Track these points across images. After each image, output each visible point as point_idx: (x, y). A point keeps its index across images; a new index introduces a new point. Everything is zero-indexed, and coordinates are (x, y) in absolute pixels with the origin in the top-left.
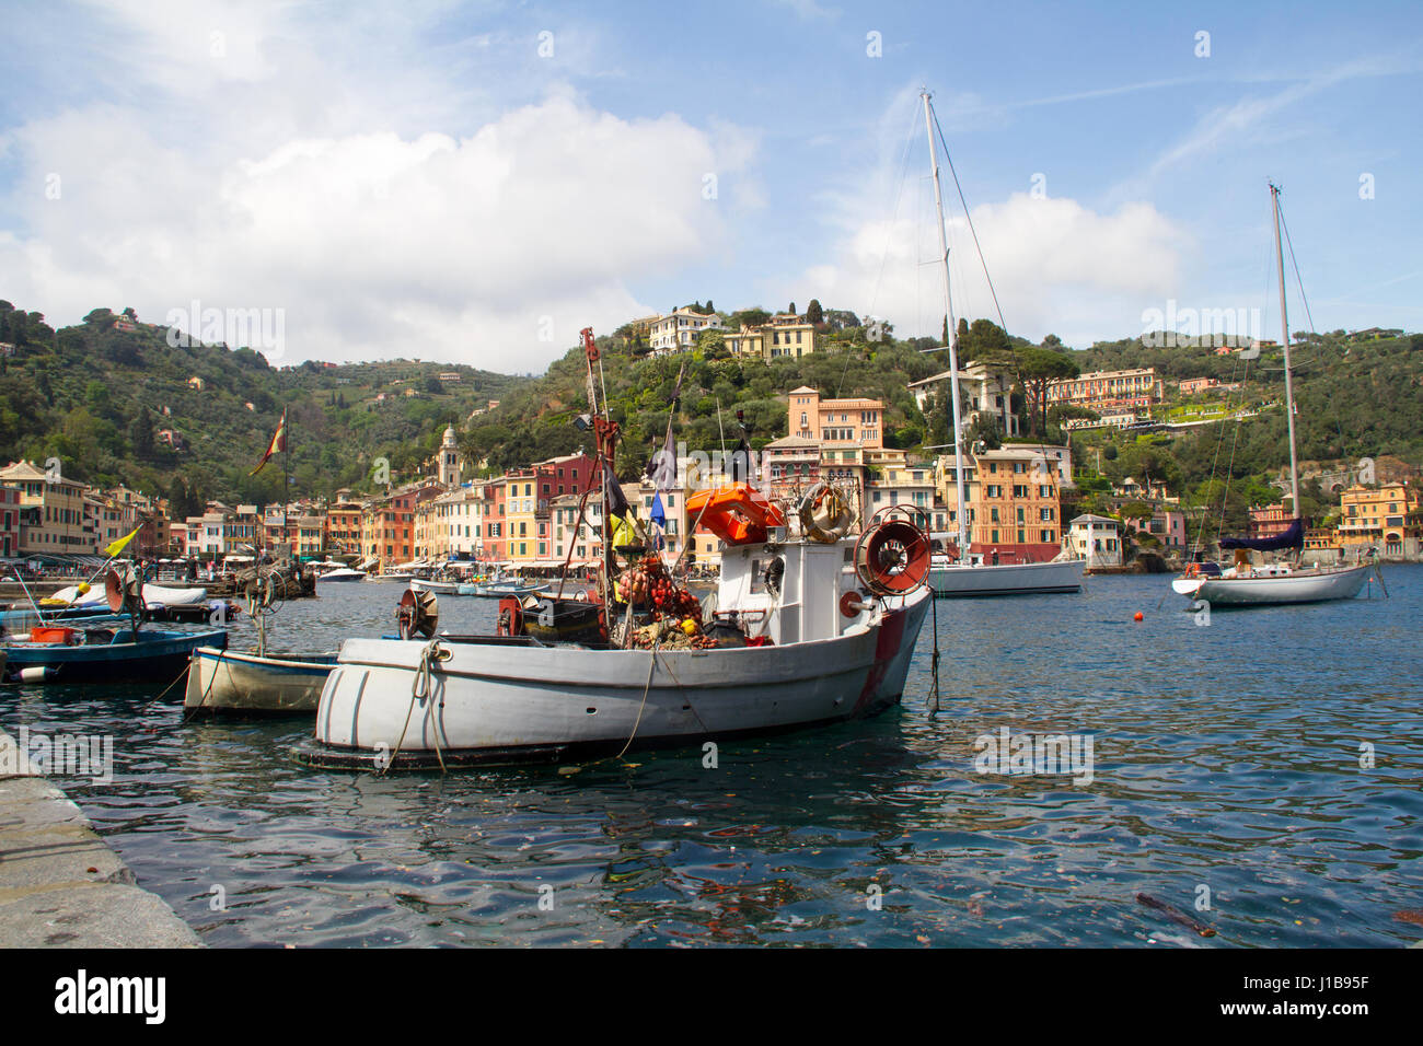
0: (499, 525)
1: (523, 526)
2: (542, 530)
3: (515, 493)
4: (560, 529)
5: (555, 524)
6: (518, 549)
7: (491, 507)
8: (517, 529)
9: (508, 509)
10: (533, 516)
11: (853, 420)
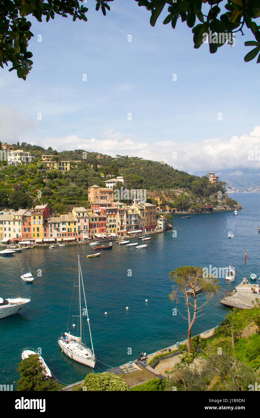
0: (29, 228)
1: (38, 229)
2: (45, 229)
3: (34, 218)
4: (51, 229)
5: (50, 228)
6: (36, 235)
7: (25, 223)
8: (36, 229)
9: (32, 223)
10: (42, 225)
11: (107, 195)
